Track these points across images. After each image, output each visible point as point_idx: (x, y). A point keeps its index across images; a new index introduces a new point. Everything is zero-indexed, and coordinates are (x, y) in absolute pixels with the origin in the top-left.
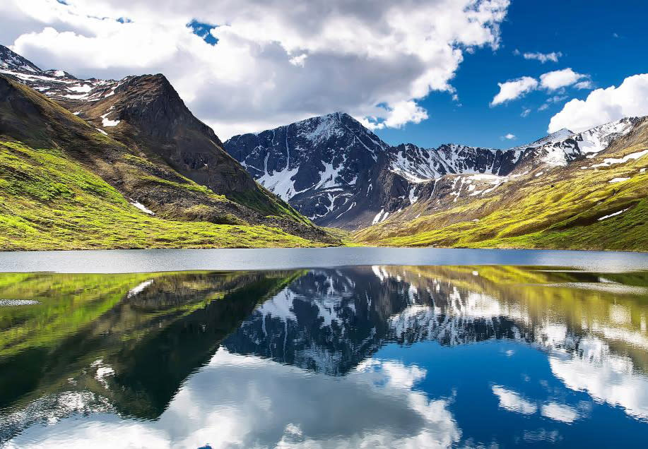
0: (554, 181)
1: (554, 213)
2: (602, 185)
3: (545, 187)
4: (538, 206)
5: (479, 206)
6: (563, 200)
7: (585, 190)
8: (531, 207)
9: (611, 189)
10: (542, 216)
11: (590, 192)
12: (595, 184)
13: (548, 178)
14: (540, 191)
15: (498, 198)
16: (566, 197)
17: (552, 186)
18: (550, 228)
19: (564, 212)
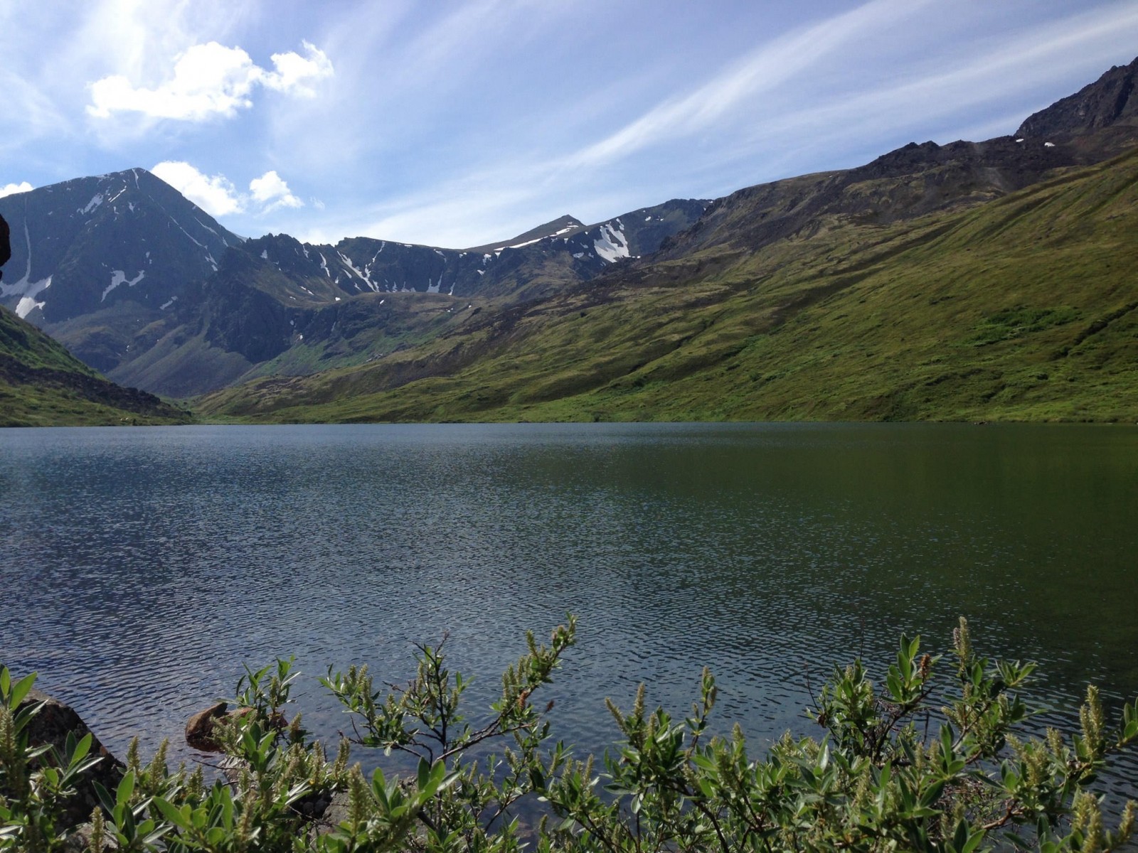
0: (584, 306)
1: (606, 359)
2: (679, 314)
3: (570, 315)
4: (569, 347)
5: (449, 350)
6: (612, 339)
7: (652, 321)
8: (556, 351)
9: (700, 320)
10: (585, 365)
11: (660, 325)
12: (666, 311)
13: (570, 300)
14: (560, 322)
15: (481, 335)
16: (617, 332)
17: (583, 315)
18: (609, 385)
19: (623, 358)
